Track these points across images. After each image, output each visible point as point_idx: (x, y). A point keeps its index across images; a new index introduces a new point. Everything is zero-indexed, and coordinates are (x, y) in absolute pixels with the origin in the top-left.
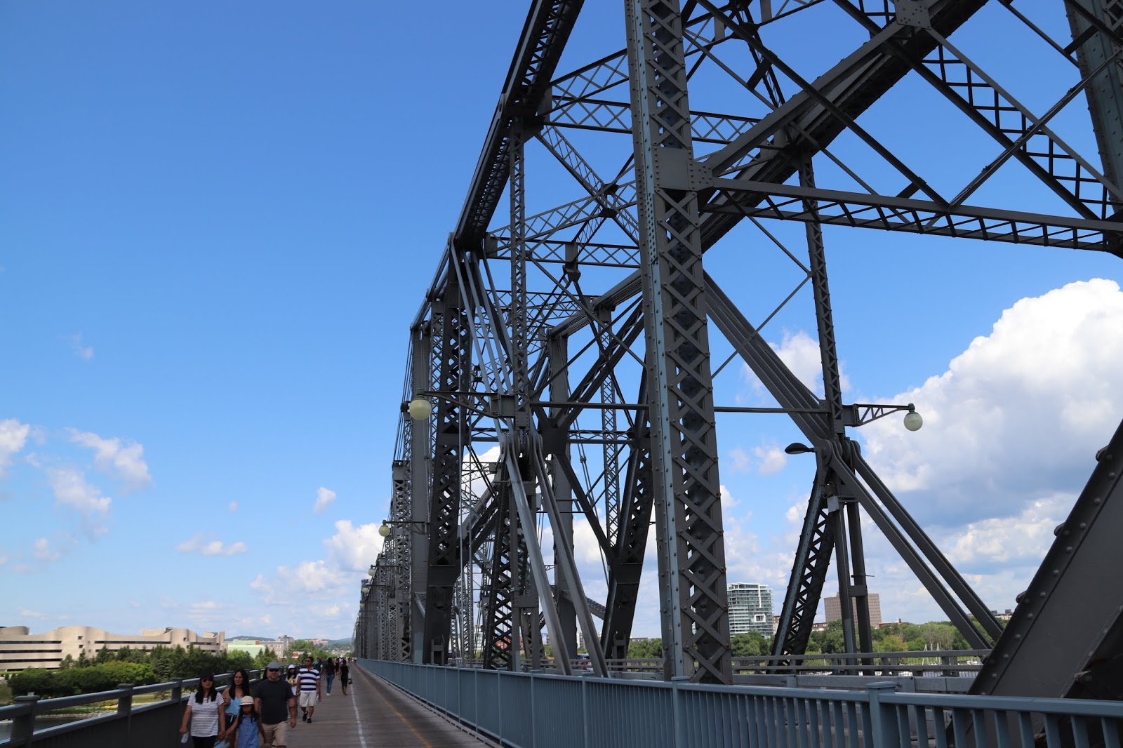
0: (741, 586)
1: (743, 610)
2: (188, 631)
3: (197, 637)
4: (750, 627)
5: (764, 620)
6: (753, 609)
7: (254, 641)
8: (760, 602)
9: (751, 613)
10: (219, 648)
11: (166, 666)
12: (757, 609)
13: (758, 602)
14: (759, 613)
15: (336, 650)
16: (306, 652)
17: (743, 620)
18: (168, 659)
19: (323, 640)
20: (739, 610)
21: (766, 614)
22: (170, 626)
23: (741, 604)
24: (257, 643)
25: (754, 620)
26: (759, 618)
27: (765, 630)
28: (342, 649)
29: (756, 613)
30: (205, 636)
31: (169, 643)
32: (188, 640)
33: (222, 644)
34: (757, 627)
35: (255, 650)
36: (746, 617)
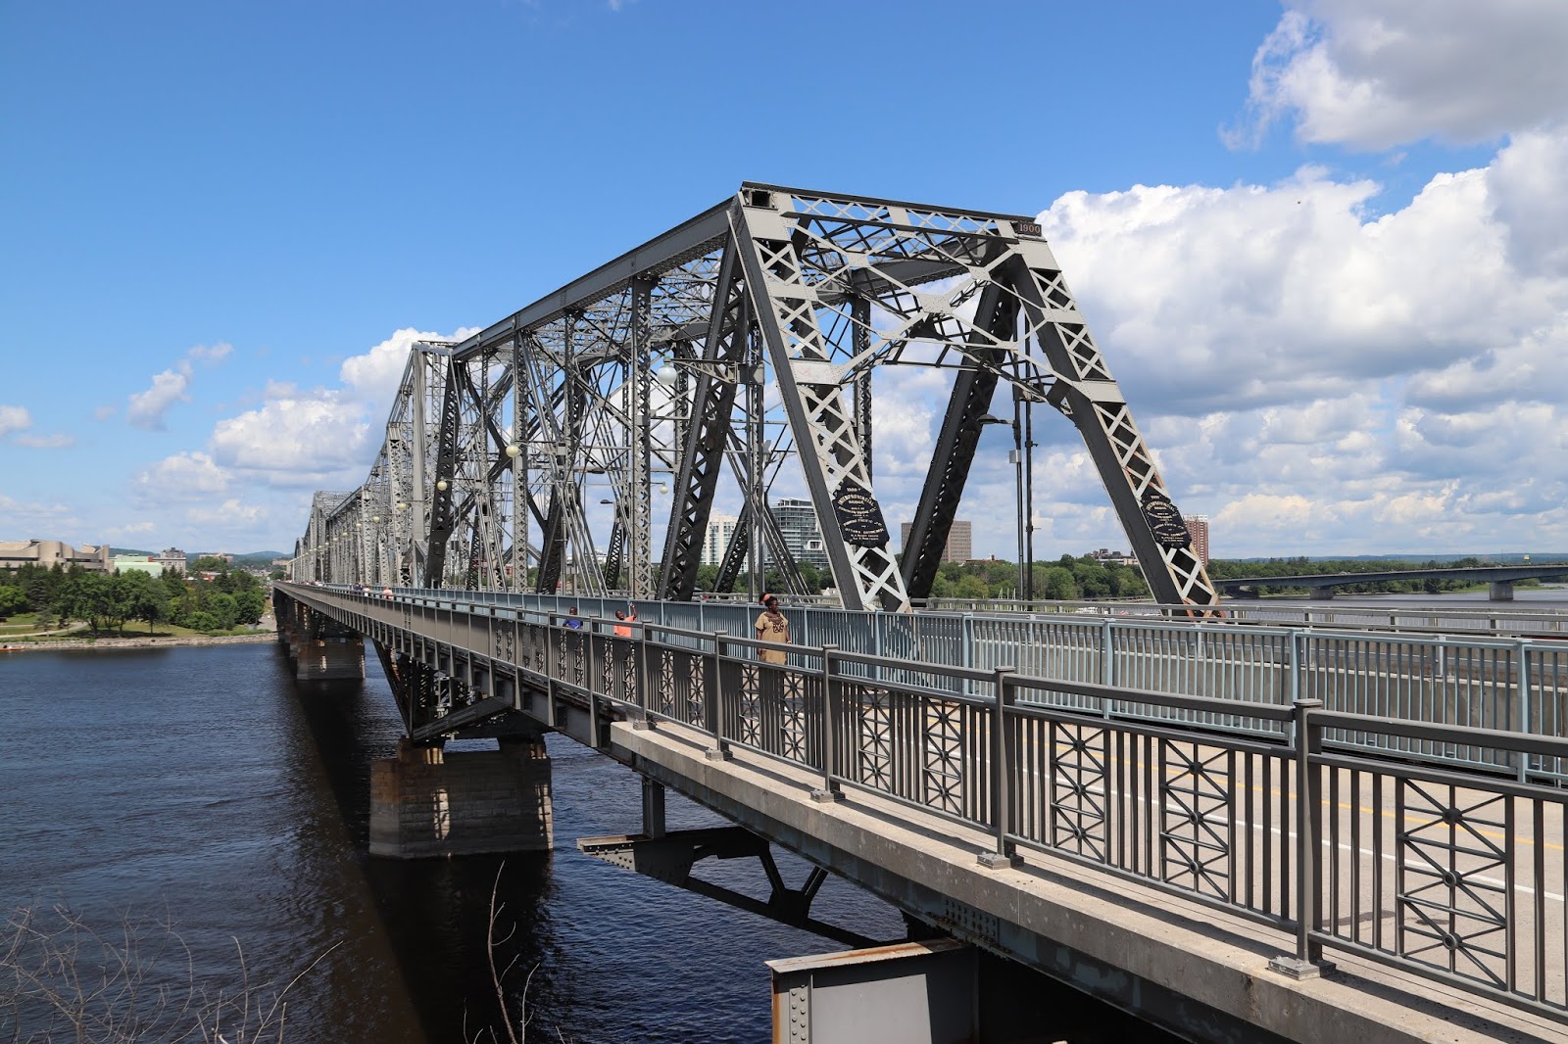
0: (794, 503)
1: (794, 533)
2: (61, 545)
3: (73, 551)
4: (801, 555)
5: (821, 548)
6: (807, 533)
7: (147, 558)
8: (817, 525)
9: (804, 538)
10: (104, 566)
11: (41, 589)
12: (813, 534)
13: (814, 524)
14: (814, 538)
16: (225, 572)
18: (44, 581)
19: (227, 555)
20: (789, 533)
22: (35, 537)
23: (792, 525)
24: (151, 560)
25: (808, 547)
26: (814, 544)
28: (254, 568)
29: (810, 538)
30: (84, 551)
31: (37, 559)
32: (62, 556)
33: (106, 561)
34: (811, 556)
35: (155, 569)
36: (797, 542)
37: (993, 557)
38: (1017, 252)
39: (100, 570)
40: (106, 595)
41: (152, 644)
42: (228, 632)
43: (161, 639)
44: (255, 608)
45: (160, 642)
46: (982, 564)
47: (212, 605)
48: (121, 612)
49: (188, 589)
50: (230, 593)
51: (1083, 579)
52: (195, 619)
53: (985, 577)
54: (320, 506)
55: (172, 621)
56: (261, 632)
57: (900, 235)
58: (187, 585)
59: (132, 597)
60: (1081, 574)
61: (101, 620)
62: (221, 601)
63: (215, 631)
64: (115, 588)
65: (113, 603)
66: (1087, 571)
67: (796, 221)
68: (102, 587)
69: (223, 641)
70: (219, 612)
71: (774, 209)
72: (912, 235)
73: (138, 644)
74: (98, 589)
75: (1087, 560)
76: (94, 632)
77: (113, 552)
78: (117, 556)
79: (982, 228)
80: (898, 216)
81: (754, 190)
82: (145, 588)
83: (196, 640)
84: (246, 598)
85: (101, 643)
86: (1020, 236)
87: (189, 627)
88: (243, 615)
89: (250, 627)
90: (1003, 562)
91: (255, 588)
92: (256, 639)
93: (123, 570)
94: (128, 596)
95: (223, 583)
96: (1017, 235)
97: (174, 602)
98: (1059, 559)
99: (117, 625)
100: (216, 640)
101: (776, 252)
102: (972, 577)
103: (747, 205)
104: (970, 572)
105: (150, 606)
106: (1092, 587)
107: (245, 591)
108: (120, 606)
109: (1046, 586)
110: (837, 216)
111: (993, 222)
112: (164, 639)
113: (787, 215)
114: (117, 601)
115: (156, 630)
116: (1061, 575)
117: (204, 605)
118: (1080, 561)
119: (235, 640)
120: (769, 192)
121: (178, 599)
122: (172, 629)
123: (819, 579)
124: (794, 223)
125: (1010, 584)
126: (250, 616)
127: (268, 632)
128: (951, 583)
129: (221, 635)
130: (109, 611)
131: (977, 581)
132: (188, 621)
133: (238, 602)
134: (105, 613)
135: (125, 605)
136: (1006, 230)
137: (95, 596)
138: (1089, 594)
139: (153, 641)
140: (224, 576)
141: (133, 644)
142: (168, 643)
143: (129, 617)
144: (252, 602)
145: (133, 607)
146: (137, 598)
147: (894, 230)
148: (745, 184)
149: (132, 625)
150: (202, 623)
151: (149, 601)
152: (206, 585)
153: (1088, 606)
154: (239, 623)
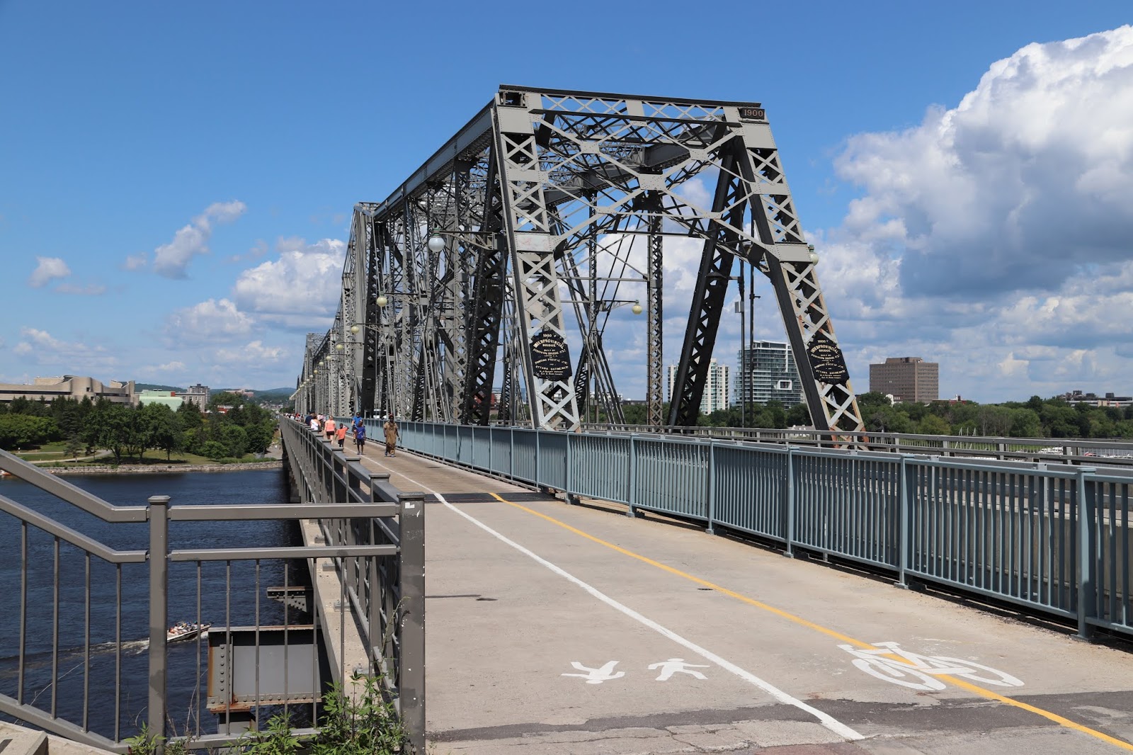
0: (765, 345)
1: (764, 373)
2: (91, 381)
3: (102, 386)
4: (771, 395)
5: (790, 388)
6: (777, 374)
7: (169, 393)
8: (787, 366)
9: (774, 378)
10: (129, 400)
11: (72, 420)
12: (783, 374)
13: (784, 365)
14: (784, 379)
15: (265, 404)
16: (237, 406)
17: (764, 386)
18: (74, 413)
19: (247, 391)
20: (760, 373)
21: (793, 380)
22: (69, 374)
23: (762, 366)
24: (173, 395)
25: (778, 387)
26: (784, 385)
27: (791, 399)
28: (272, 403)
29: (781, 379)
30: (111, 386)
31: (69, 393)
32: (92, 391)
33: (132, 395)
34: (781, 395)
35: (174, 403)
36: (768, 382)
37: (959, 397)
38: (738, 135)
39: (127, 404)
40: (128, 425)
41: (168, 470)
42: (239, 460)
43: (176, 465)
44: (263, 439)
45: (175, 469)
46: (946, 404)
47: (224, 435)
48: (141, 441)
49: (204, 421)
50: (242, 425)
51: (1050, 421)
52: (208, 448)
53: (948, 417)
54: (310, 347)
55: (188, 450)
56: (267, 460)
57: (636, 124)
58: (203, 417)
59: (150, 428)
60: (1049, 415)
61: (124, 448)
62: (232, 432)
63: (226, 458)
64: (135, 418)
65: (134, 433)
66: (1056, 413)
67: (540, 116)
68: (124, 419)
69: (232, 467)
70: (230, 442)
71: (524, 107)
72: (644, 124)
73: (156, 470)
74: (121, 420)
75: (1057, 401)
76: (117, 459)
77: (139, 388)
78: (143, 391)
79: (710, 115)
80: (635, 108)
81: (507, 91)
82: (163, 420)
83: (208, 467)
84: (255, 430)
85: (122, 469)
86: (744, 119)
87: (203, 455)
88: (252, 445)
89: (258, 456)
90: (969, 403)
91: (265, 420)
92: (262, 466)
93: (146, 404)
94: (148, 427)
95: (235, 416)
96: (741, 119)
97: (189, 433)
98: (1026, 399)
99: (138, 452)
100: (226, 467)
101: (519, 143)
102: (933, 417)
103: (502, 105)
104: (933, 411)
105: (167, 436)
106: (1060, 428)
107: (256, 423)
108: (140, 436)
109: (1010, 427)
110: (578, 111)
111: (722, 108)
112: (180, 465)
113: (534, 112)
114: (138, 431)
115: (173, 458)
116: (1026, 416)
117: (217, 435)
118: (1049, 402)
119: (243, 467)
120: (520, 92)
121: (194, 430)
122: (187, 457)
123: (786, 417)
124: (540, 119)
125: (973, 424)
126: (259, 445)
127: (273, 460)
128: (913, 422)
129: (231, 462)
130: (130, 440)
131: (938, 420)
132: (202, 450)
133: (248, 433)
134: (126, 442)
135: (146, 435)
136: (732, 115)
137: (118, 427)
138: (1056, 434)
139: (170, 467)
140: (236, 409)
141: (151, 470)
142: (183, 469)
143: (149, 446)
144: (260, 433)
145: (152, 437)
146: (155, 429)
147: (628, 120)
148: (502, 87)
149: (151, 453)
150: (214, 451)
151: (166, 431)
152: (220, 417)
153: (1052, 445)
154: (249, 452)
